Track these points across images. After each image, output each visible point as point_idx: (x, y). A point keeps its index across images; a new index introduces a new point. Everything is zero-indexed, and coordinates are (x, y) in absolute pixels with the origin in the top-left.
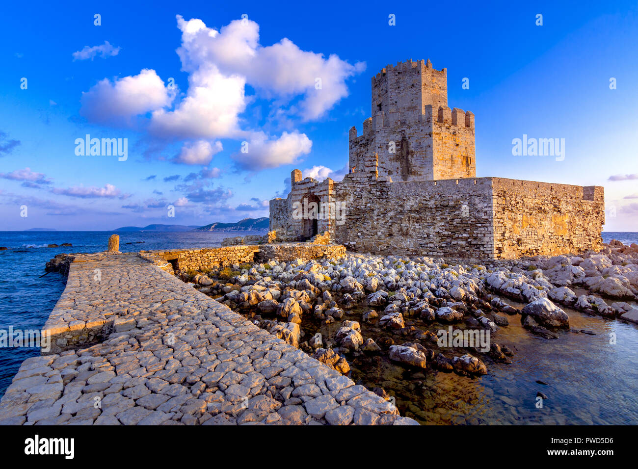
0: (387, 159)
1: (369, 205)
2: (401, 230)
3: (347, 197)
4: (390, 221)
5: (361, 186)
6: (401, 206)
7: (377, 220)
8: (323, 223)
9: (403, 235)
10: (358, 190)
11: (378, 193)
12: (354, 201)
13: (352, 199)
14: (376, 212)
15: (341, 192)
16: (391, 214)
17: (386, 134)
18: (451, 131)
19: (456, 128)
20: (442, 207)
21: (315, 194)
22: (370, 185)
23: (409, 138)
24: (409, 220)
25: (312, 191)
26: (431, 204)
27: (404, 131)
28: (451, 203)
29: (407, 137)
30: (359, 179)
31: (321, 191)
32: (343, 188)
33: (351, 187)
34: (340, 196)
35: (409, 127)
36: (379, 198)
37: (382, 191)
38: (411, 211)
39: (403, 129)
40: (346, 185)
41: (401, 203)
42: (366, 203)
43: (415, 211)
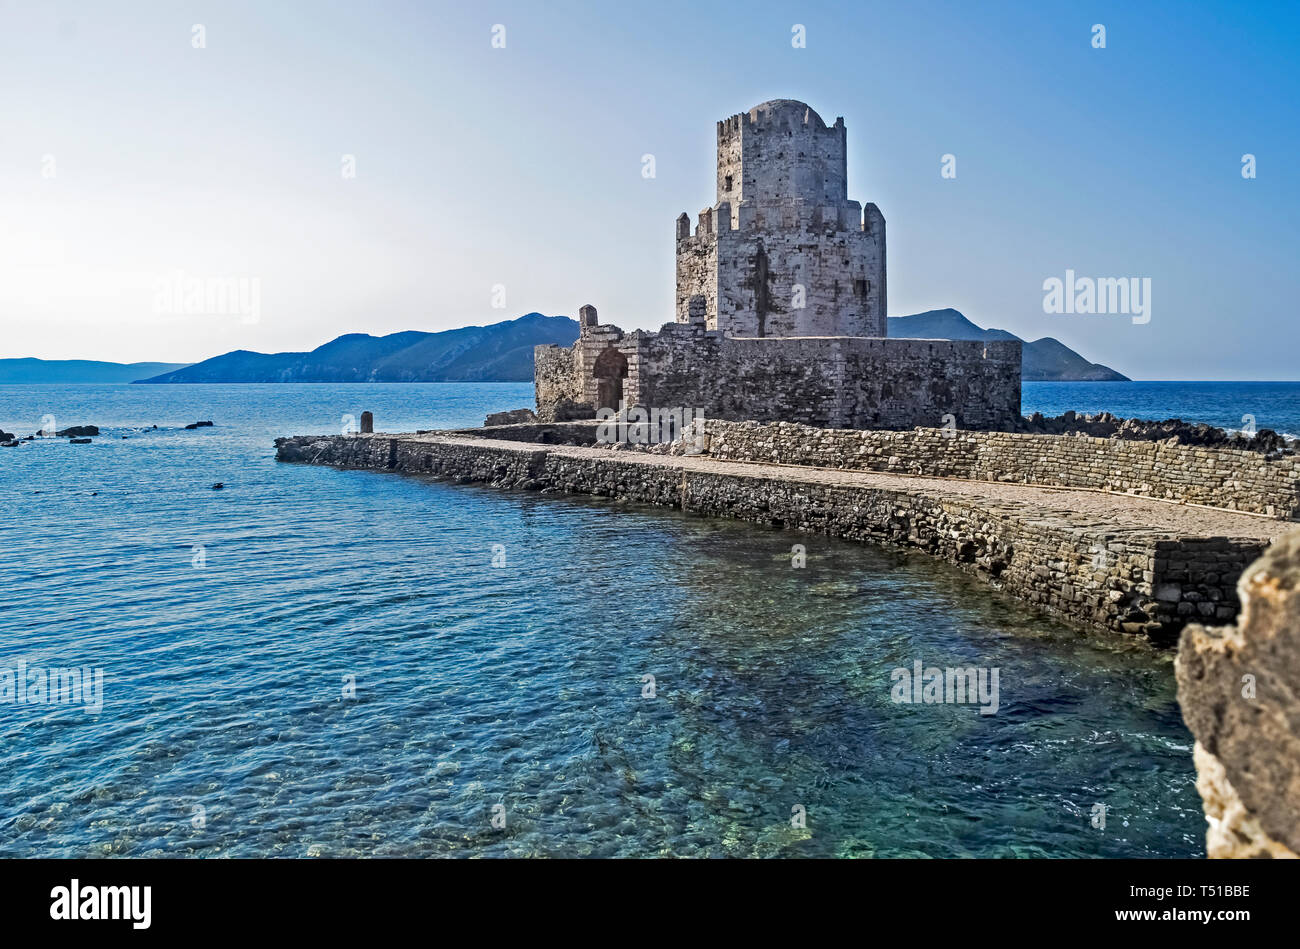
0: (735, 284)
1: (693, 369)
2: (734, 402)
3: (664, 357)
4: (720, 391)
5: (683, 342)
6: (734, 371)
7: (704, 389)
8: (631, 393)
9: (735, 409)
10: (679, 347)
11: (706, 353)
12: (674, 362)
13: (671, 360)
14: (702, 379)
15: (656, 349)
16: (722, 381)
17: (733, 242)
18: (836, 240)
19: (845, 235)
20: (783, 374)
21: (619, 351)
22: (695, 342)
23: (769, 251)
24: (744, 390)
25: (615, 345)
26: (770, 369)
27: (761, 239)
28: (794, 369)
29: (766, 249)
30: (680, 333)
31: (627, 348)
32: (658, 344)
33: (669, 344)
34: (654, 355)
35: (769, 234)
36: (707, 359)
37: (710, 350)
38: (744, 379)
39: (760, 236)
40: (663, 340)
41: (734, 367)
42: (690, 366)
43: (751, 379)
